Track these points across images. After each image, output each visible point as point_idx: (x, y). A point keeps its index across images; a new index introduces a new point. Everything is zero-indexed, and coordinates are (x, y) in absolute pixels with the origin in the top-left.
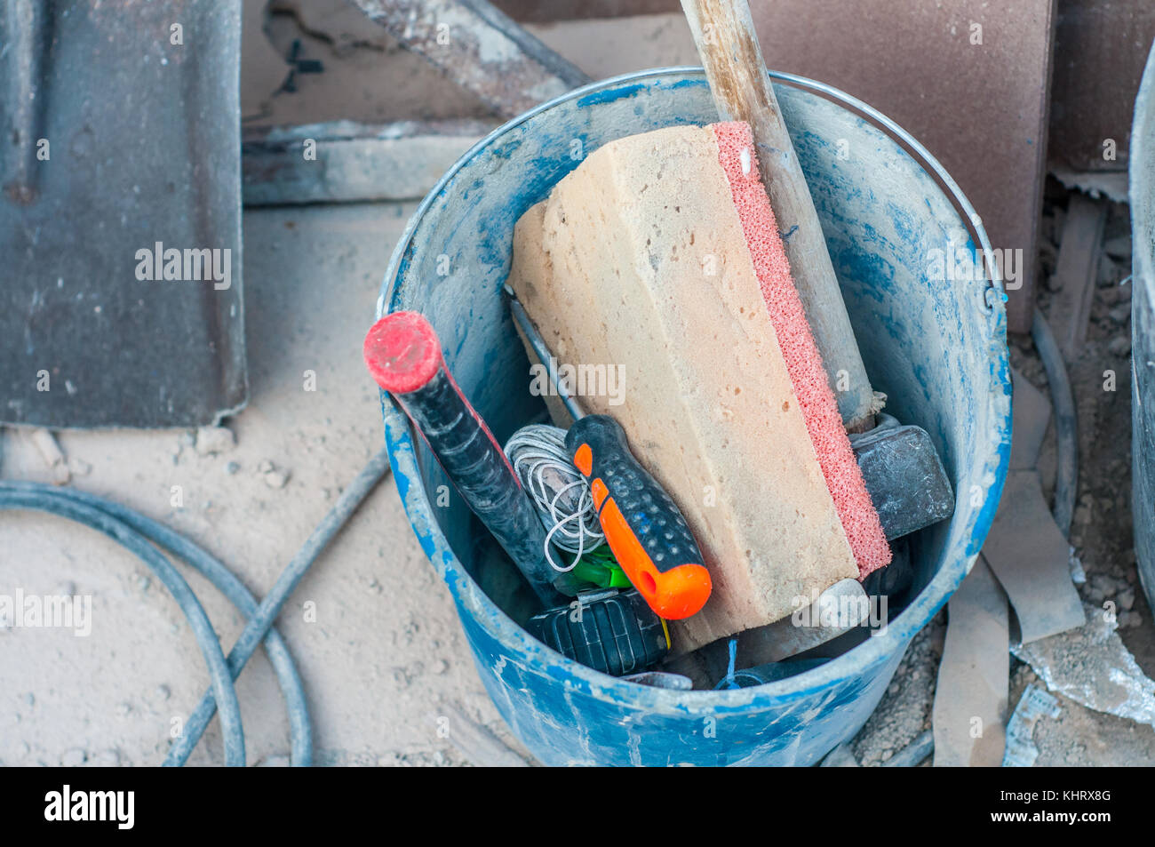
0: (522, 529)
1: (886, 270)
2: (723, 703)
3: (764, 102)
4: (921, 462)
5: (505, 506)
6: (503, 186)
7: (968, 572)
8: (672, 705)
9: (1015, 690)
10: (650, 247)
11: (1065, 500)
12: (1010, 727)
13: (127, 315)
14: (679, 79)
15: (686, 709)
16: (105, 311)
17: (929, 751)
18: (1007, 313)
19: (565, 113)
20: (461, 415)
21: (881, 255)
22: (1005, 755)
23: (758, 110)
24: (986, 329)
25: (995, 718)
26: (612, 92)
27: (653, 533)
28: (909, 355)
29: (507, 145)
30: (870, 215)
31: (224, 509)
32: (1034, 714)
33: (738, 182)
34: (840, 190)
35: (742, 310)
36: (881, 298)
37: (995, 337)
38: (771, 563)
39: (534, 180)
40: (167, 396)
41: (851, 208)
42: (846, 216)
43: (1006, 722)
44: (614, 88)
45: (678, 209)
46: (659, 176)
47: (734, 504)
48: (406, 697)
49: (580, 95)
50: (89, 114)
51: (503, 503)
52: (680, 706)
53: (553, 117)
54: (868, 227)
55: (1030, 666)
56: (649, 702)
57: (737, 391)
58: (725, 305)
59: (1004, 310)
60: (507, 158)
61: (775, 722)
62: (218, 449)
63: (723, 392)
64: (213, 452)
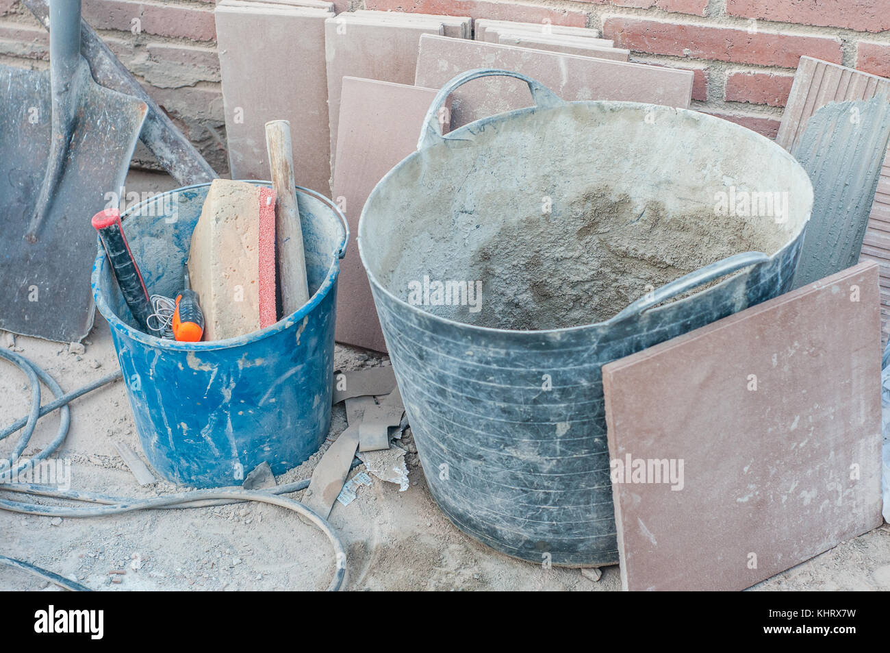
3: (288, 188)
9: (355, 472)
10: (217, 215)
12: (347, 484)
13: (58, 293)
17: (306, 485)
20: (124, 251)
22: (341, 493)
23: (283, 190)
25: (340, 478)
27: (186, 314)
32: (360, 483)
33: (263, 207)
35: (248, 247)
40: (64, 328)
43: (345, 482)
45: (234, 207)
46: (231, 194)
48: (109, 439)
50: (67, 212)
55: (363, 463)
57: (234, 271)
58: (241, 243)
60: (191, 199)
61: (208, 388)
62: (77, 351)
63: (228, 269)
64: (74, 353)
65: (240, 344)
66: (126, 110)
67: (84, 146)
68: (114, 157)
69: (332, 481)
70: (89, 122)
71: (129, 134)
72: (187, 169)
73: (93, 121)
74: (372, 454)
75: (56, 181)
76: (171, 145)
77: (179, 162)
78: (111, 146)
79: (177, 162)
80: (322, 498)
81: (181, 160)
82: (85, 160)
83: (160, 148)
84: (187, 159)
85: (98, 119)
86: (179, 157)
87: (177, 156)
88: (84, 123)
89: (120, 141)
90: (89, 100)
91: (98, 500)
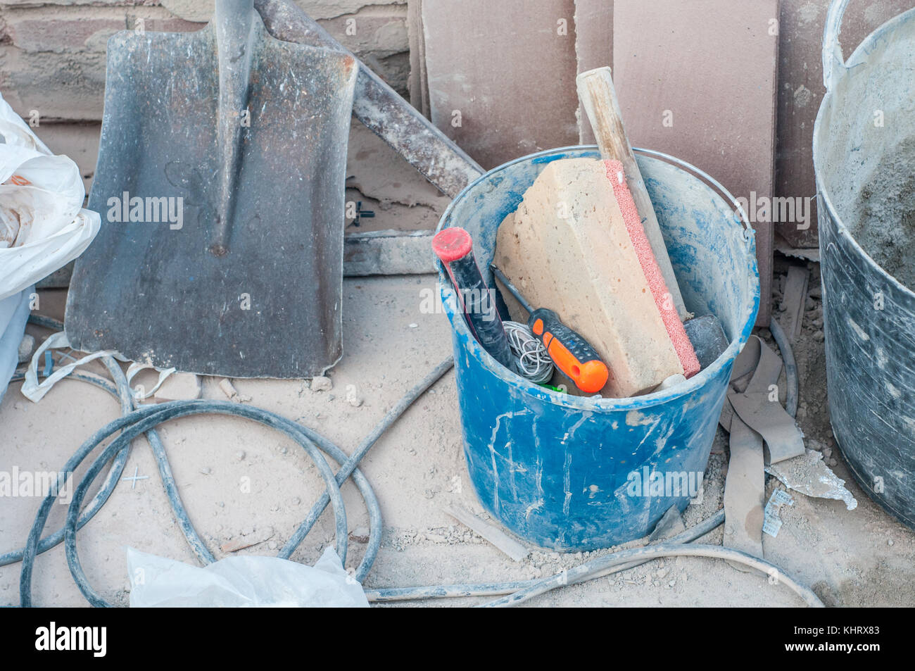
0: (507, 360)
1: (692, 252)
2: (619, 404)
3: (628, 154)
4: (714, 331)
5: (499, 342)
6: (494, 203)
7: (740, 352)
8: (593, 404)
9: (768, 491)
10: (574, 210)
11: (792, 402)
12: (766, 509)
13: (275, 315)
14: (583, 151)
15: (599, 406)
16: (262, 313)
17: (722, 519)
18: (756, 238)
19: (525, 167)
20: (480, 282)
21: (690, 243)
22: (764, 522)
23: (626, 158)
24: (745, 250)
25: (758, 503)
26: (549, 157)
27: (577, 348)
28: (705, 299)
29: (497, 179)
30: (683, 221)
31: (327, 418)
32: (779, 504)
33: (616, 187)
34: (667, 211)
35: (620, 245)
36: (689, 270)
37: (750, 252)
38: (639, 361)
39: (508, 205)
40: (295, 360)
41: (672, 220)
42: (671, 225)
43: (764, 506)
44: (550, 155)
45: (587, 195)
46: (577, 178)
47: (619, 331)
48: (432, 502)
49: (534, 157)
50: (259, 208)
51: (498, 340)
52: (596, 405)
53: (519, 167)
54: (682, 229)
55: (776, 478)
56: (580, 403)
57: (619, 280)
58: (612, 241)
59: (754, 237)
60: (496, 185)
61: (642, 442)
62: (323, 388)
63: (612, 280)
64: (320, 390)
65: (698, 386)
66: (322, 68)
67: (263, 120)
68: (310, 129)
69: (750, 510)
70: (267, 88)
71: (328, 98)
72: (403, 129)
73: (273, 87)
74: (783, 464)
75: (235, 170)
76: (380, 102)
77: (392, 122)
78: (304, 117)
79: (389, 122)
80: (746, 533)
81: (394, 118)
82: (268, 138)
83: (364, 107)
84: (401, 116)
85: (281, 83)
86: (392, 116)
87: (388, 114)
88: (260, 90)
89: (316, 108)
90: (265, 60)
91: (473, 593)
